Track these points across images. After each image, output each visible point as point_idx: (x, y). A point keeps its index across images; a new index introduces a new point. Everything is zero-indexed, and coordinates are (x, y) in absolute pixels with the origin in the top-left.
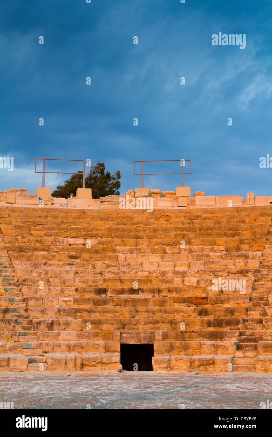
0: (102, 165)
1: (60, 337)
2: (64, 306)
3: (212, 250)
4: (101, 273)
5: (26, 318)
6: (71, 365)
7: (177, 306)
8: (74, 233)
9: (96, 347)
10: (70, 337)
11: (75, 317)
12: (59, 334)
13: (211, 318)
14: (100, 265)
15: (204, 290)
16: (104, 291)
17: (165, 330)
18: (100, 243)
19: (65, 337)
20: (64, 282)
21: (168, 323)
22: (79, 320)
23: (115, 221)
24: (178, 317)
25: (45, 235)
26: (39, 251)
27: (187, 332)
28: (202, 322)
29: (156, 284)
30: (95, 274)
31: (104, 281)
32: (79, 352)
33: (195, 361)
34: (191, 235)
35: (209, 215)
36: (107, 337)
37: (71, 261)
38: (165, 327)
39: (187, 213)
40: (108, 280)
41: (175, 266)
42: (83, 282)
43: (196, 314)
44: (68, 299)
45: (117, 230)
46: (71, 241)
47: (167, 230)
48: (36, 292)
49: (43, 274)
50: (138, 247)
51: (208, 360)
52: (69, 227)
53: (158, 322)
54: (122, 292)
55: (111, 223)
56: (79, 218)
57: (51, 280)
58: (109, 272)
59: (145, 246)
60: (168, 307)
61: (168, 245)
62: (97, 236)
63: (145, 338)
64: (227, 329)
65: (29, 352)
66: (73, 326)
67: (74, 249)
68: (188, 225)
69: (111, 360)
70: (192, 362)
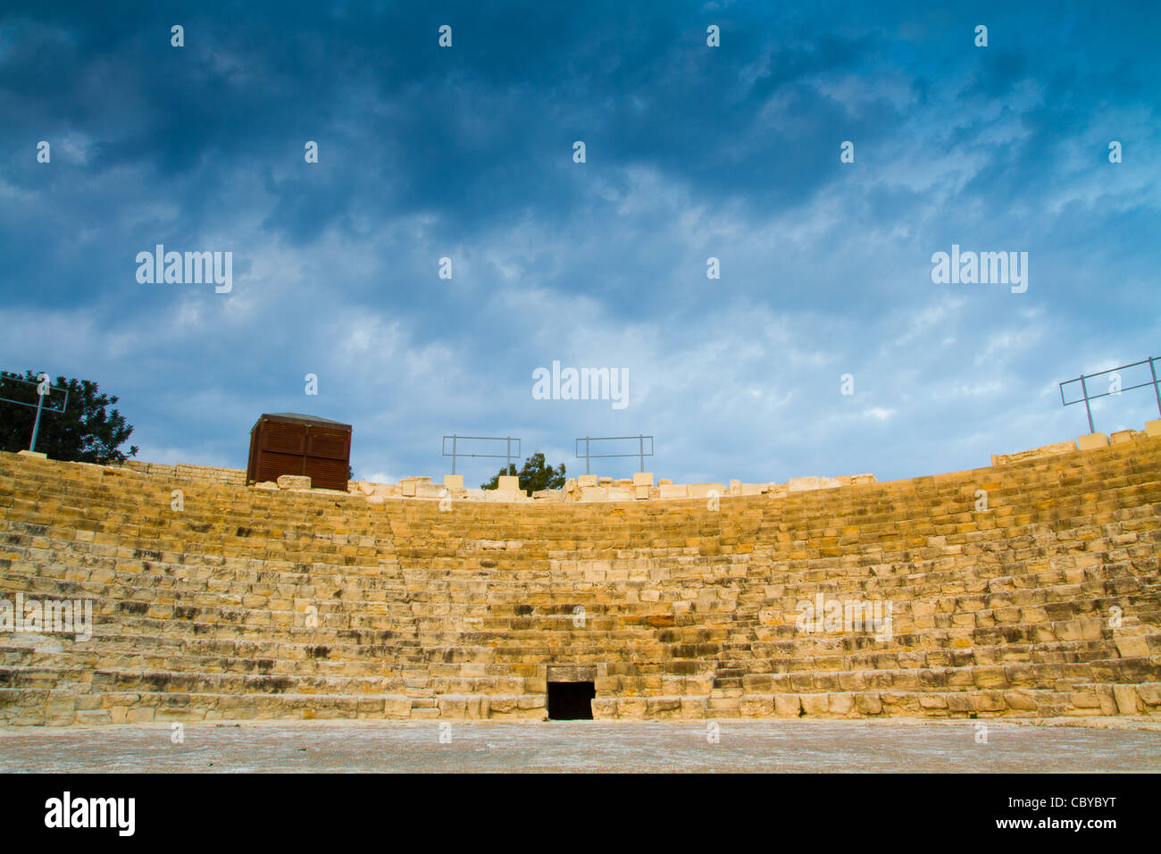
0: (541, 456)
1: (461, 672)
2: (471, 630)
3: (682, 554)
4: (525, 586)
5: (415, 646)
6: (473, 711)
7: (630, 629)
8: (491, 534)
9: (511, 686)
10: (476, 673)
11: (485, 644)
12: (459, 668)
13: (678, 644)
14: (524, 575)
15: (670, 607)
16: (528, 610)
17: (613, 662)
18: (525, 546)
19: (468, 671)
20: (472, 597)
21: (616, 652)
22: (490, 649)
23: (547, 519)
24: (632, 644)
25: (450, 536)
26: (441, 557)
27: (642, 664)
28: (665, 650)
29: (602, 600)
30: (516, 587)
31: (529, 596)
32: (487, 694)
33: (653, 704)
34: (653, 534)
35: (677, 508)
36: (528, 672)
37: (485, 570)
38: (613, 658)
39: (648, 506)
40: (535, 595)
41: (629, 576)
42: (500, 598)
43: (657, 640)
44: (475, 620)
45: (551, 529)
46: (486, 543)
47: (620, 528)
48: (431, 611)
49: (444, 587)
50: (579, 551)
51: (672, 703)
52: (484, 526)
53: (601, 651)
54: (553, 610)
55: (543, 521)
56: (500, 514)
57: (453, 594)
58: (536, 584)
59: (589, 550)
60: (617, 630)
61: (620, 548)
62: (523, 537)
63: (583, 674)
64: (700, 659)
65: (415, 693)
66: (481, 657)
67: (489, 554)
68: (649, 522)
69: (532, 704)
70: (649, 706)
